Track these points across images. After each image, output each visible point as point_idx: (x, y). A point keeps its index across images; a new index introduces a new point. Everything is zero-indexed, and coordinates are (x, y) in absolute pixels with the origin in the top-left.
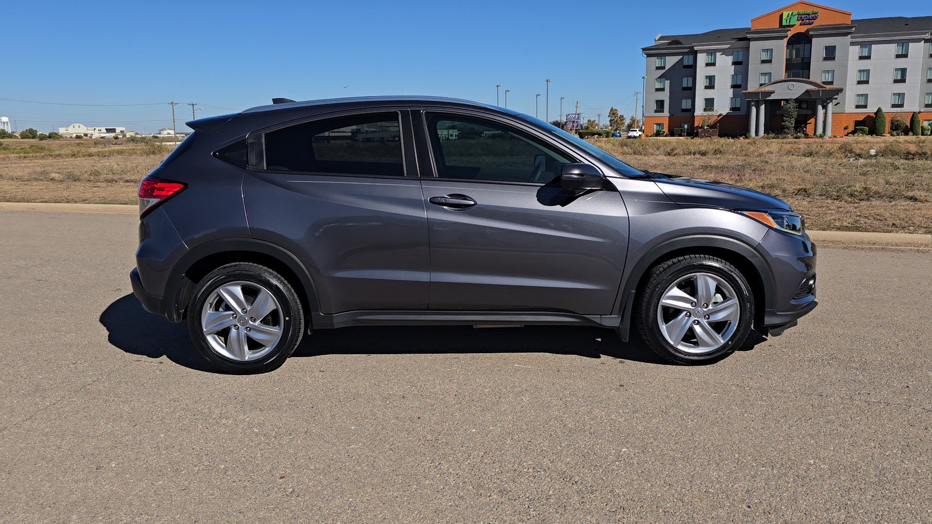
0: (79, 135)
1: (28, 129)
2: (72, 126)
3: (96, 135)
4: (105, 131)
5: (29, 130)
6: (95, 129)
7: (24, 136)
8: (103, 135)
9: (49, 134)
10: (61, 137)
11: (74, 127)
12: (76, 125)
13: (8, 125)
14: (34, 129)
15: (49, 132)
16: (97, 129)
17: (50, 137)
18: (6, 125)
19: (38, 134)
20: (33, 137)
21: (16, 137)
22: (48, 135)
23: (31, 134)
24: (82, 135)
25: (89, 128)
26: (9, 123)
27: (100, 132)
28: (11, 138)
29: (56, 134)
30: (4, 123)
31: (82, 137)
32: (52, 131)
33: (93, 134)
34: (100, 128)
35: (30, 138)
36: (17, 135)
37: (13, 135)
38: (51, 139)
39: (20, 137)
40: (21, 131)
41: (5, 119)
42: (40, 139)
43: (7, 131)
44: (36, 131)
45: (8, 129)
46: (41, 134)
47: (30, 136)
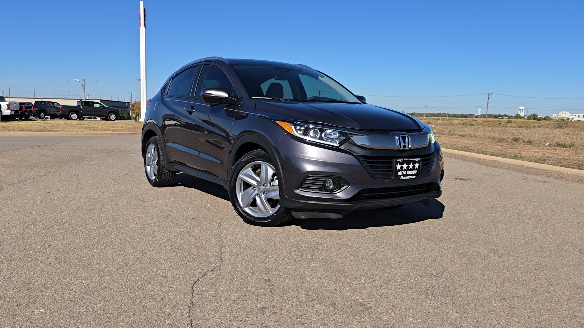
0: (563, 118)
1: (532, 114)
2: (561, 113)
3: (576, 119)
4: (583, 117)
5: (533, 115)
6: (576, 115)
7: (529, 118)
8: (580, 119)
9: (545, 117)
10: (552, 119)
11: (562, 113)
12: (564, 112)
13: (523, 111)
14: (536, 114)
15: (545, 116)
16: (578, 115)
17: (544, 119)
18: (521, 111)
19: (538, 117)
20: (534, 119)
21: (525, 118)
22: (544, 118)
23: (534, 117)
24: (566, 119)
25: (572, 115)
26: (523, 110)
27: (579, 117)
28: (522, 119)
29: (549, 118)
30: (521, 110)
31: (565, 120)
32: (547, 116)
33: (573, 119)
34: (579, 115)
35: (532, 119)
36: (526, 117)
37: (523, 117)
38: (545, 120)
39: (527, 118)
40: (528, 115)
41: (522, 108)
42: (538, 120)
43: (521, 115)
44: (537, 115)
45: (522, 114)
46: (539, 117)
47: (533, 118)
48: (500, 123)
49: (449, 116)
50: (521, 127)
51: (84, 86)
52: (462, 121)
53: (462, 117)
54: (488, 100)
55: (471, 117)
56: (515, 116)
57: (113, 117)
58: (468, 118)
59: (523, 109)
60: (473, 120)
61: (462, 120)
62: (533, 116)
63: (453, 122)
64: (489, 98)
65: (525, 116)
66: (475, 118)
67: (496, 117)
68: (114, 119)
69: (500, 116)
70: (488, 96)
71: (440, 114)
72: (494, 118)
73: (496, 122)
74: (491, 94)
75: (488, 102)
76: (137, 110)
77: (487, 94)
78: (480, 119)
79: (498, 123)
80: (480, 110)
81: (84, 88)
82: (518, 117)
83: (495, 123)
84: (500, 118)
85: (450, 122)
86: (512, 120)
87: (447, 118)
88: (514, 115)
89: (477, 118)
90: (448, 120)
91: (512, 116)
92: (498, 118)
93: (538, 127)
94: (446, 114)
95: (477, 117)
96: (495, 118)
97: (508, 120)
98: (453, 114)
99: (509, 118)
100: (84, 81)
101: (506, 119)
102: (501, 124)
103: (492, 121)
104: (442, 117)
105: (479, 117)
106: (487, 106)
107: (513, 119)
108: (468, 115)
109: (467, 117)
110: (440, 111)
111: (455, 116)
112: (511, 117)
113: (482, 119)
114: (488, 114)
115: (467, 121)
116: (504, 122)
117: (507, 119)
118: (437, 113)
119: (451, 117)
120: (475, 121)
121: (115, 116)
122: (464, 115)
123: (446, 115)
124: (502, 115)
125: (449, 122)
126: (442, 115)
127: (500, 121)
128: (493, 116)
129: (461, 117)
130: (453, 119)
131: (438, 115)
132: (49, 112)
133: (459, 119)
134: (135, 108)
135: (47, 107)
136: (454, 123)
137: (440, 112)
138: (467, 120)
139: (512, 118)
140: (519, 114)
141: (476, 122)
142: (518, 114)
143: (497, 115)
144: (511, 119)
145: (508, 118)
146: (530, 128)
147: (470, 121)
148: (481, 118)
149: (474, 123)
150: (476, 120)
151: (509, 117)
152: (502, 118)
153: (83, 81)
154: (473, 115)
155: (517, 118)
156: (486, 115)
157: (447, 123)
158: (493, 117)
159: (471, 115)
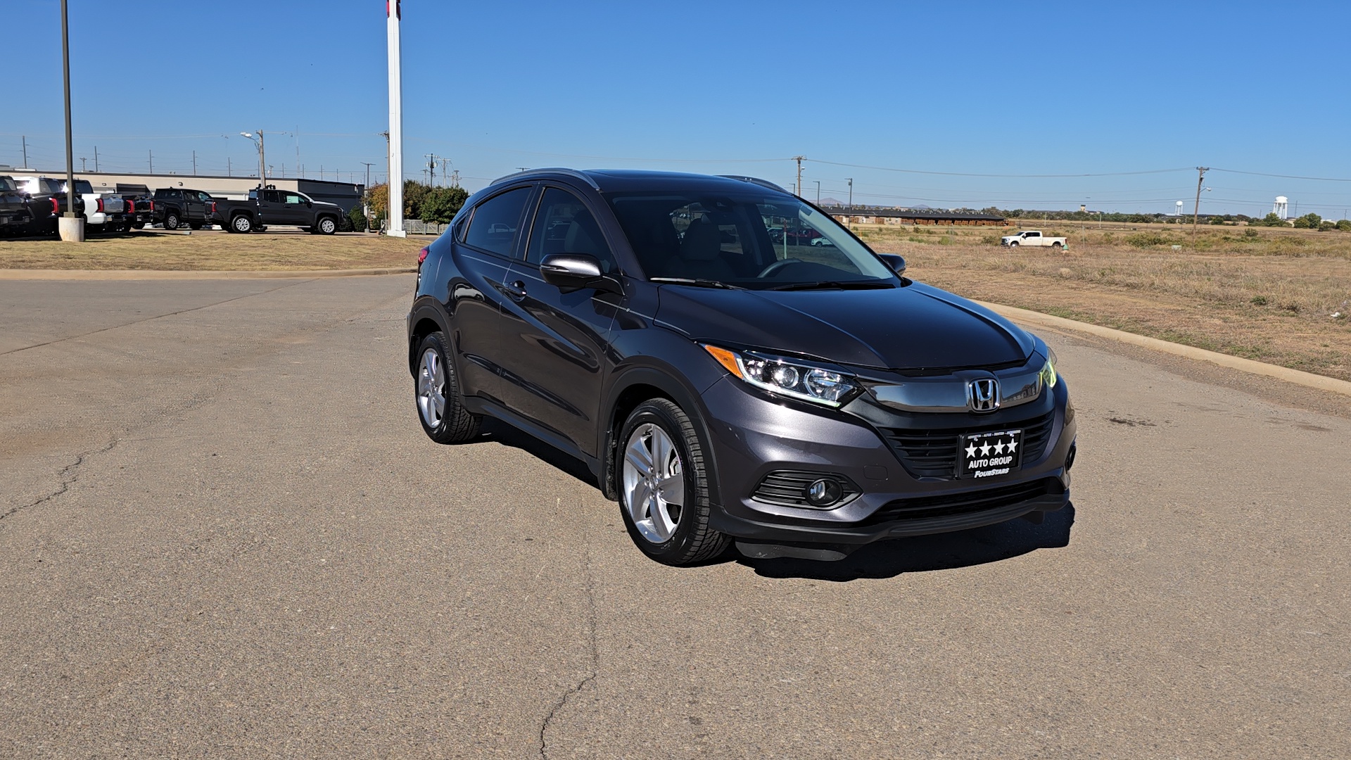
1: (1308, 214)
5: (1309, 216)
7: (1299, 224)
9: (1338, 223)
13: (1284, 208)
14: (1317, 215)
15: (1338, 220)
17: (1337, 227)
18: (1281, 208)
19: (1322, 221)
20: (1311, 227)
21: (1289, 225)
22: (1336, 224)
23: (1312, 222)
26: (1286, 205)
28: (1281, 226)
29: (1348, 223)
30: (1280, 204)
32: (1343, 219)
35: (1307, 227)
36: (1291, 222)
37: (1285, 223)
38: (1337, 230)
39: (1293, 225)
40: (1298, 217)
41: (1282, 199)
42: (1321, 230)
43: (1280, 216)
44: (1320, 218)
45: (1282, 214)
46: (1325, 222)
47: (1308, 224)
48: (1228, 236)
49: (1105, 217)
50: (1276, 254)
51: (261, 149)
52: (1134, 232)
53: (1135, 222)
54: (1200, 184)
55: (1158, 222)
56: (1265, 220)
57: (328, 226)
58: (1151, 224)
59: (1286, 202)
60: (1164, 229)
61: (1135, 229)
62: (1310, 220)
63: (1112, 234)
64: (1201, 179)
65: (1288, 218)
66: (1167, 222)
67: (1219, 220)
68: (332, 230)
69: (1228, 218)
70: (1201, 174)
71: (1083, 213)
72: (1212, 224)
73: (1219, 234)
74: (1208, 169)
75: (1199, 189)
76: (379, 204)
77: (1197, 168)
78: (1180, 226)
79: (1224, 236)
80: (1180, 203)
81: (263, 153)
82: (1272, 221)
83: (1214, 235)
84: (1228, 224)
85: (1106, 235)
86: (1257, 228)
87: (1100, 223)
88: (1263, 217)
89: (1171, 223)
90: (1103, 227)
91: (1258, 220)
92: (1224, 224)
93: (1319, 253)
94: (1098, 213)
95: (1172, 220)
96: (1216, 223)
97: (1247, 228)
98: (1114, 213)
99: (1249, 225)
100: (262, 137)
101: (1242, 227)
102: (1229, 238)
103: (1209, 232)
104: (1088, 220)
105: (1177, 221)
106: (1198, 198)
107: (1259, 225)
108: (1149, 215)
109: (1147, 222)
110: (1082, 206)
111: (1117, 218)
112: (1255, 222)
113: (1185, 226)
114: (1199, 213)
115: (1149, 230)
116: (1238, 235)
117: (1245, 225)
118: (1076, 210)
119: (1108, 220)
120: (1168, 232)
121: (332, 224)
122: (1140, 215)
123: (1098, 216)
124: (1233, 217)
125: (1103, 234)
126: (1087, 215)
127: (1228, 233)
128: (1211, 219)
129: (1132, 222)
130: (1115, 226)
131: (1077, 217)
132: (186, 214)
133: (1129, 227)
134: (374, 198)
135: (183, 202)
136: (1115, 236)
137: (1083, 208)
138: (1147, 228)
139: (1256, 225)
140: (1275, 215)
141: (1170, 235)
142: (1271, 214)
143: (1221, 217)
144: (1253, 226)
145: (1247, 223)
146: (1298, 256)
147: (1155, 231)
148: (1181, 223)
149: (1166, 235)
150: (1169, 230)
151: (1252, 222)
152: (1234, 225)
153: (260, 138)
154: (1164, 215)
155: (1270, 225)
156: (1193, 216)
157: (1098, 237)
158: (1210, 222)
159: (1157, 216)
